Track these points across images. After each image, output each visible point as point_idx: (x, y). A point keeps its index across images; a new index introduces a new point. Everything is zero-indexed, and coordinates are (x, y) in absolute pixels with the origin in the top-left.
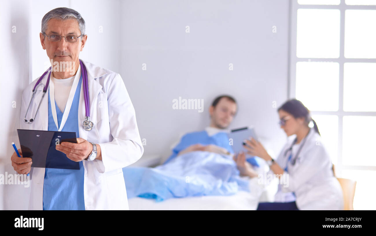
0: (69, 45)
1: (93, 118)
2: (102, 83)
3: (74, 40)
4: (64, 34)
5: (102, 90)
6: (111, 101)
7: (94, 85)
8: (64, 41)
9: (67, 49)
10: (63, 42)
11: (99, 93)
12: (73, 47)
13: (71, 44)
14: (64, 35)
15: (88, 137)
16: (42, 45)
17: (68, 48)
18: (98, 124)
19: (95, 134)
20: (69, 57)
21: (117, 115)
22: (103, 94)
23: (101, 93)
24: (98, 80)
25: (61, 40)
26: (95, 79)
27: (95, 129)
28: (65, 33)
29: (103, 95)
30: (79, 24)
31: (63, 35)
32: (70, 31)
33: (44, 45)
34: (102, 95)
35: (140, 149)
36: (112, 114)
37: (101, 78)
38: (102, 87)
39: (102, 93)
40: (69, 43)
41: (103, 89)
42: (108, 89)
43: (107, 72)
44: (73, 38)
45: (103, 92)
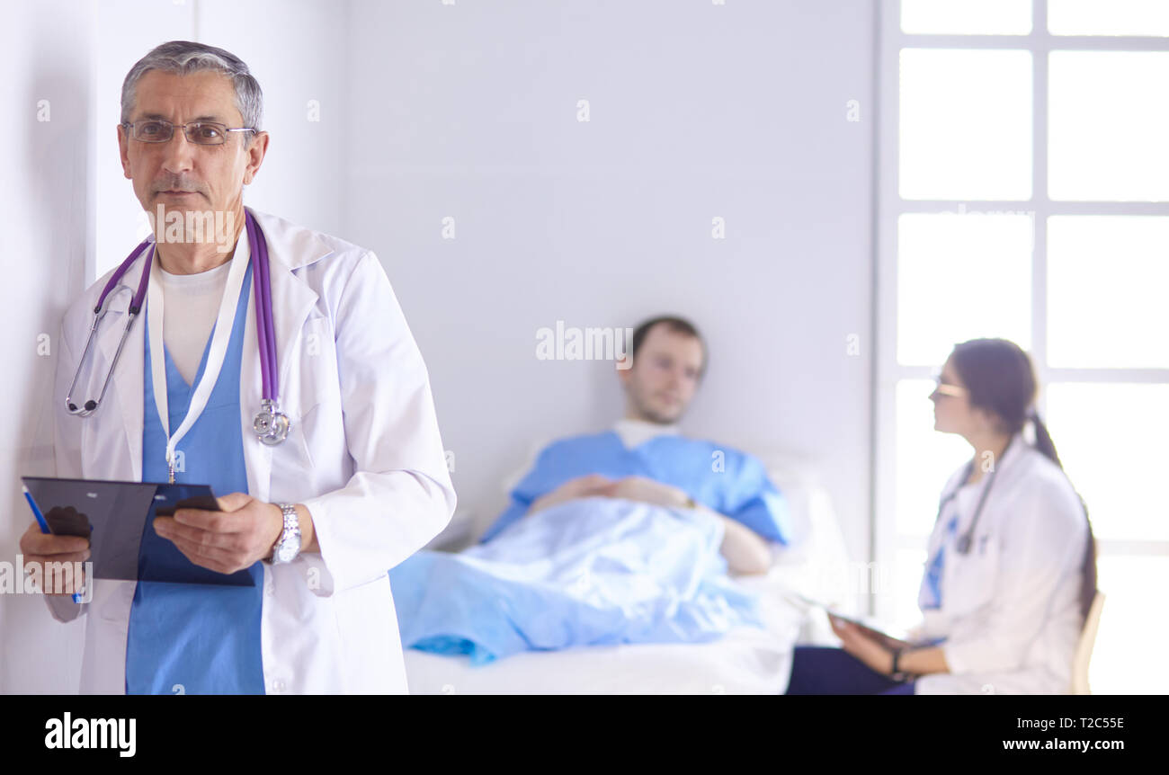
0: (199, 155)
1: (290, 403)
2: (315, 285)
3: (217, 140)
4: (184, 118)
5: (317, 309)
6: (347, 342)
7: (289, 292)
8: (184, 140)
9: (191, 168)
10: (178, 142)
11: (309, 319)
12: (213, 164)
13: (205, 153)
14: (184, 121)
15: (274, 463)
16: (124, 164)
17: (194, 167)
18: (304, 419)
19: (295, 453)
20: (200, 196)
21: (367, 386)
22: (319, 320)
23: (313, 316)
24: (303, 273)
25: (171, 139)
26: (294, 272)
27: (295, 438)
28: (188, 116)
29: (322, 322)
30: (235, 87)
31: (180, 121)
32: (204, 110)
33: (129, 164)
34: (316, 323)
35: (443, 496)
36: (353, 384)
37: (312, 267)
38: (316, 298)
39: (318, 317)
40: (200, 148)
41: (319, 302)
42: (335, 302)
43: (334, 249)
44: (213, 133)
45: (320, 314)
